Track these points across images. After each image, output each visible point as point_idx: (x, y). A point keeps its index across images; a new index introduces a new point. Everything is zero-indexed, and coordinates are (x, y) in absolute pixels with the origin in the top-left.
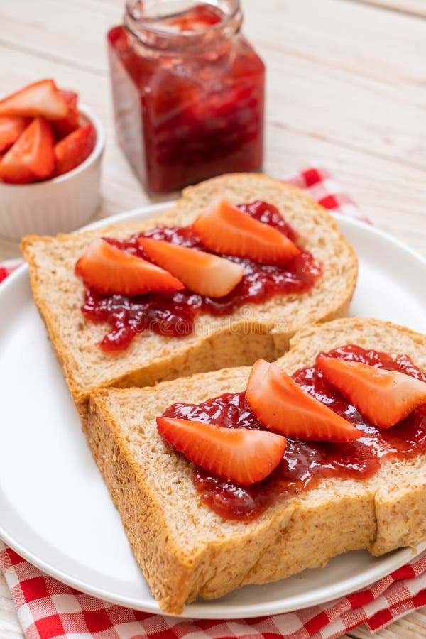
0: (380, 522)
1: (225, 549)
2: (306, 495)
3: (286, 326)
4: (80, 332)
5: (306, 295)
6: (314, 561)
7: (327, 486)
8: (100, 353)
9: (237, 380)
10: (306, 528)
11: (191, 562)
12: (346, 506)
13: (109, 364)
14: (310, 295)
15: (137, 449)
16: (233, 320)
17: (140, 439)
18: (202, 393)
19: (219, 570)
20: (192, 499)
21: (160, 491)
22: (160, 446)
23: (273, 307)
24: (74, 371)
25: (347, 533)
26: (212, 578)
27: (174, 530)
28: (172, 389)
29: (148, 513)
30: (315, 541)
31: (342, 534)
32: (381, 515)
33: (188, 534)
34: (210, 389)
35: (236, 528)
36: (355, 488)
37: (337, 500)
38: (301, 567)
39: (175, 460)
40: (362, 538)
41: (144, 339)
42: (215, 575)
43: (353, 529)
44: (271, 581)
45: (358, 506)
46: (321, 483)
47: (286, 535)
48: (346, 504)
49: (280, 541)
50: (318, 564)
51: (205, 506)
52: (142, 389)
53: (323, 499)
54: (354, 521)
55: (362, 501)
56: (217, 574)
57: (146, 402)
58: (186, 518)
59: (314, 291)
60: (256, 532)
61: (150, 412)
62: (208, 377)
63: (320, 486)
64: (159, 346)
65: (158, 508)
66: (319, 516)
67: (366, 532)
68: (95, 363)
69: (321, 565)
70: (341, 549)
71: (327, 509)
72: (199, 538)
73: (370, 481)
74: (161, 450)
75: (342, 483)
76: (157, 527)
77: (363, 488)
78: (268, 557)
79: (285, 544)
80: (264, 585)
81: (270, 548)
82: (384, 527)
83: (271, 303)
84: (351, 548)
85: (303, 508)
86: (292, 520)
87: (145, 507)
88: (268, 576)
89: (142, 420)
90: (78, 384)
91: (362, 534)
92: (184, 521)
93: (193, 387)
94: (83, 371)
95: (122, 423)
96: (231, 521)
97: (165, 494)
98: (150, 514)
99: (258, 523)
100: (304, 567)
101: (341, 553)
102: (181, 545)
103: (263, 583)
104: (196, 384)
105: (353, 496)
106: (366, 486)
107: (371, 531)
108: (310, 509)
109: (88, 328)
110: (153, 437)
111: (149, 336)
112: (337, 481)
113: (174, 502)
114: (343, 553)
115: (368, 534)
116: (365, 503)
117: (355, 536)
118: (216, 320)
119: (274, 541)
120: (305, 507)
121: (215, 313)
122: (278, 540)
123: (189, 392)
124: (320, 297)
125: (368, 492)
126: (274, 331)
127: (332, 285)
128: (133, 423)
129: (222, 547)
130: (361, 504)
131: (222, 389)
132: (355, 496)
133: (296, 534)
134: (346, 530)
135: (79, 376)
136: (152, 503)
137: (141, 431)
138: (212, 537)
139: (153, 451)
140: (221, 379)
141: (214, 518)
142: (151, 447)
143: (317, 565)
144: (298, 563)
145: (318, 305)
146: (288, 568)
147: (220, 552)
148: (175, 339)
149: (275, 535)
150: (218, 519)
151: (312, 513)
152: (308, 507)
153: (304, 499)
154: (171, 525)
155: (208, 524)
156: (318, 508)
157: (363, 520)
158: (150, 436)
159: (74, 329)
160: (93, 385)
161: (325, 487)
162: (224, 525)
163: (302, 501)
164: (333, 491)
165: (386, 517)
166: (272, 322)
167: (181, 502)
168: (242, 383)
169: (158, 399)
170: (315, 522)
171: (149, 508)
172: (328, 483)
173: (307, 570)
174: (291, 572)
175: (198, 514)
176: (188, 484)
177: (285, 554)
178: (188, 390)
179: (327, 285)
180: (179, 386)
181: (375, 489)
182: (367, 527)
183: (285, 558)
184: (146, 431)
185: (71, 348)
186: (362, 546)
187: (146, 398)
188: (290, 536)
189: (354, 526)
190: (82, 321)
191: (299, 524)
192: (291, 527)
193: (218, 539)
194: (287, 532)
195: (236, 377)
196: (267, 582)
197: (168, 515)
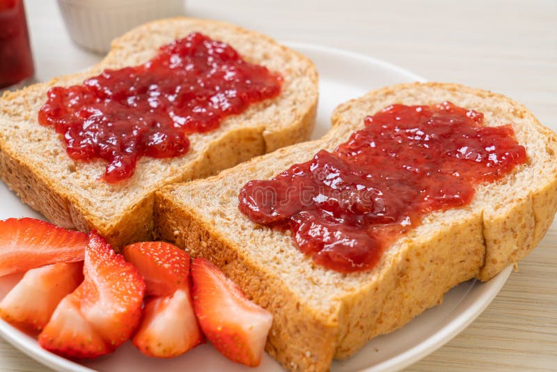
0: (490, 244)
1: (357, 302)
2: (415, 232)
3: (276, 126)
4: (74, 173)
5: (278, 98)
6: (433, 298)
7: (431, 220)
8: (106, 186)
9: (297, 155)
10: (423, 265)
11: (335, 320)
12: (456, 234)
13: (122, 194)
14: (282, 98)
15: (227, 230)
16: (222, 131)
17: (225, 221)
18: (268, 172)
19: (352, 325)
20: (303, 264)
21: (269, 263)
22: (249, 224)
23: (253, 114)
24: (89, 208)
25: (458, 263)
26: (345, 336)
27: (301, 295)
28: (237, 174)
29: (263, 286)
30: (431, 278)
31: (453, 265)
32: (492, 235)
33: (317, 296)
34: (273, 167)
35: (361, 279)
36: (459, 215)
37: (446, 229)
38: (422, 307)
39: (269, 232)
40: (472, 265)
41: (144, 166)
42: (348, 332)
43: (463, 258)
44: (397, 328)
45: (466, 232)
46: (423, 219)
47: (404, 277)
48: (455, 232)
49: (399, 285)
50: (436, 301)
51: (318, 267)
52: (206, 180)
53: (433, 231)
54: (463, 249)
55: (470, 225)
56: (351, 330)
57: (215, 190)
58: (306, 282)
59: (283, 94)
60: (382, 277)
61: (222, 198)
62: (268, 158)
63: (423, 222)
64: (163, 167)
65: (274, 278)
66: (434, 250)
67: (476, 258)
68: (107, 195)
69: (439, 302)
70: (453, 281)
71: (439, 240)
72: (330, 297)
73: (471, 206)
74: (250, 226)
75: (444, 214)
76: (280, 297)
77: (467, 213)
78: (389, 304)
79: (405, 285)
80: (390, 334)
81: (391, 294)
82: (495, 247)
83: (250, 111)
84: (461, 280)
85: (417, 245)
86: (408, 260)
87: (257, 281)
88: (393, 323)
89: (218, 205)
90: (101, 218)
91: (472, 262)
92: (306, 284)
93: (257, 168)
94: (98, 205)
95: (201, 210)
96: (353, 274)
97: (274, 264)
98: (266, 288)
99: (380, 269)
100: (425, 307)
101: (453, 286)
102: (317, 308)
103: (390, 332)
104: (258, 166)
105: (461, 222)
106: (470, 210)
107: (482, 256)
108: (424, 244)
109: (81, 168)
110: (237, 217)
111: (148, 162)
112: (439, 213)
113: (287, 270)
114: (455, 287)
115: (478, 260)
116: (474, 227)
117: (465, 264)
118: (206, 135)
119: (393, 286)
120: (419, 243)
121: (202, 130)
122: (397, 284)
123: (254, 174)
124: (292, 97)
125: (475, 215)
126: (266, 133)
127: (298, 85)
128: (211, 209)
129: (354, 299)
130: (470, 228)
131: (286, 165)
132: (463, 222)
133: (414, 274)
134: (457, 260)
135: (97, 210)
136: (266, 275)
137: (222, 215)
138: (340, 293)
139: (243, 229)
140: (281, 157)
141: (335, 275)
142: (239, 225)
143: (435, 303)
144: (420, 304)
145: (294, 103)
146: (410, 311)
147: (353, 306)
148: (176, 158)
149: (394, 279)
150: (338, 275)
151: (427, 248)
152: (422, 242)
153: (414, 237)
154: (295, 290)
155: (331, 282)
156: (431, 241)
157: (472, 246)
158: (234, 217)
159: (66, 171)
160: (116, 215)
161: (428, 221)
162: (347, 278)
163: (414, 239)
164: (438, 223)
165: (498, 236)
166: (261, 125)
167: (294, 269)
168: (303, 156)
169: (225, 185)
170: (430, 257)
171: (264, 282)
172: (430, 217)
173: (427, 310)
174: (414, 314)
175: (316, 276)
176: (292, 251)
177: (406, 297)
178: (252, 173)
179: (293, 86)
180: (243, 170)
181: (480, 210)
182: (476, 252)
183: (407, 301)
184: (227, 213)
185: (73, 188)
186: (471, 275)
187: (214, 186)
188: (408, 277)
189: (464, 254)
190: (72, 163)
191: (415, 262)
192: (407, 268)
193: (349, 293)
194: (405, 274)
195: (294, 153)
196: (394, 329)
197: (287, 283)
